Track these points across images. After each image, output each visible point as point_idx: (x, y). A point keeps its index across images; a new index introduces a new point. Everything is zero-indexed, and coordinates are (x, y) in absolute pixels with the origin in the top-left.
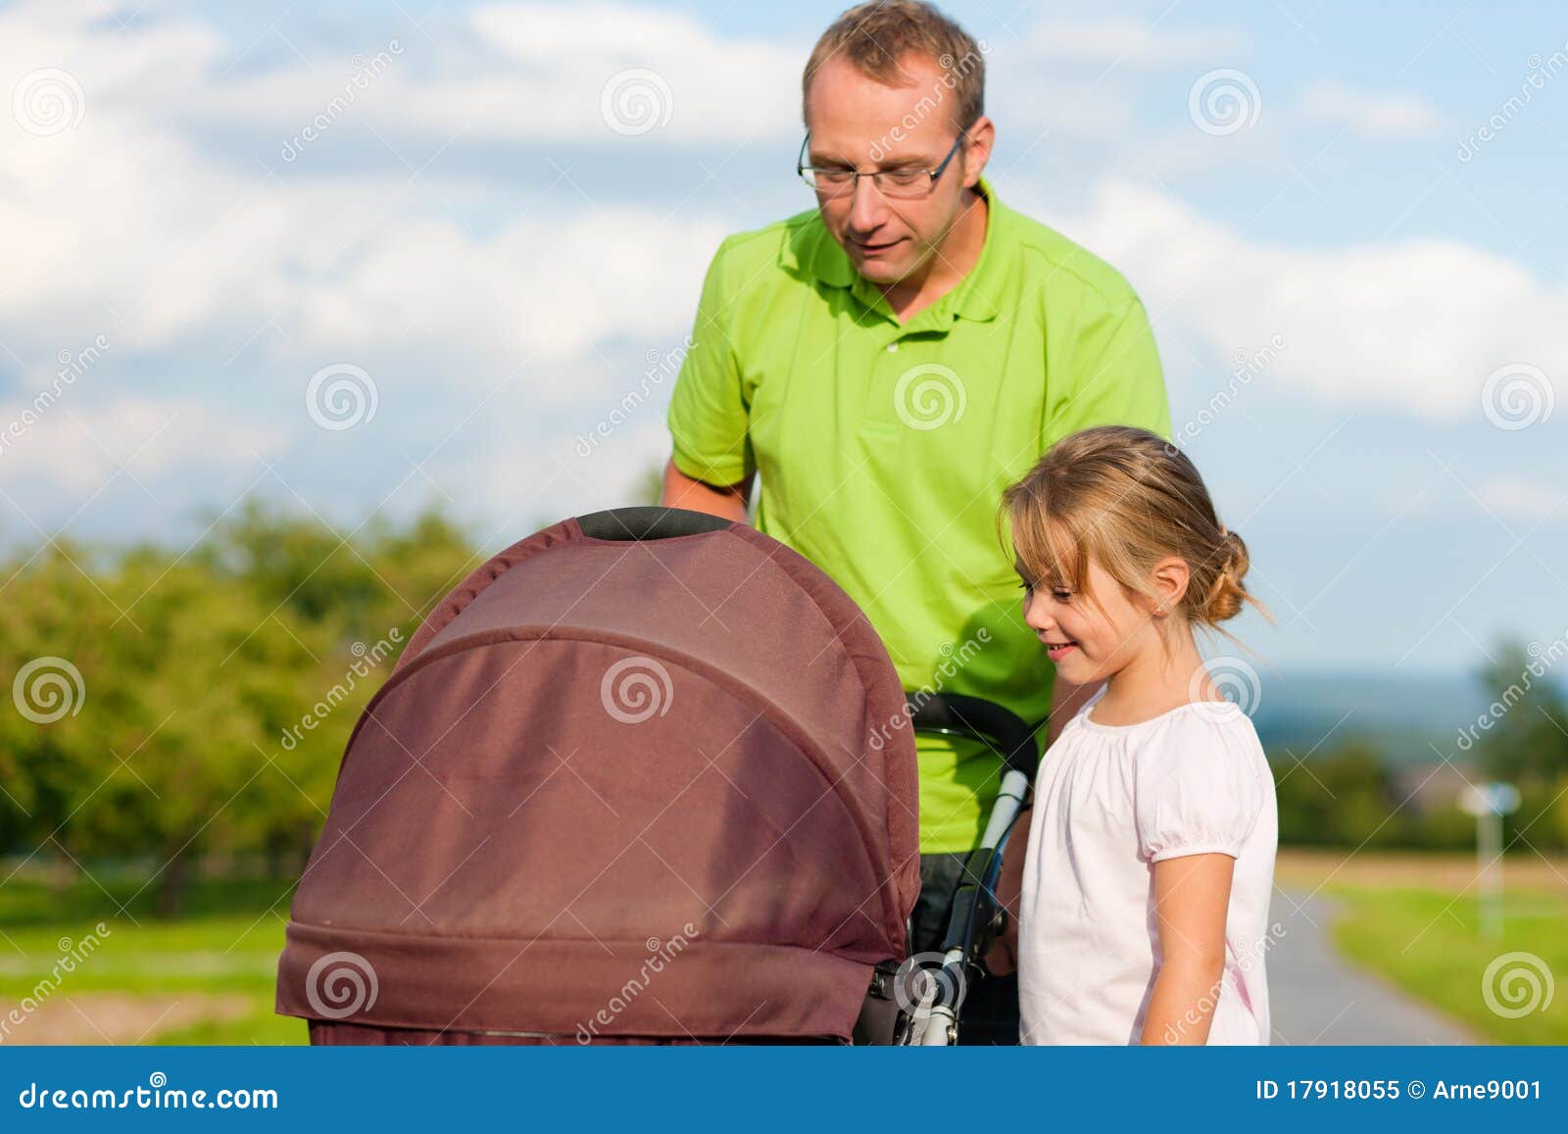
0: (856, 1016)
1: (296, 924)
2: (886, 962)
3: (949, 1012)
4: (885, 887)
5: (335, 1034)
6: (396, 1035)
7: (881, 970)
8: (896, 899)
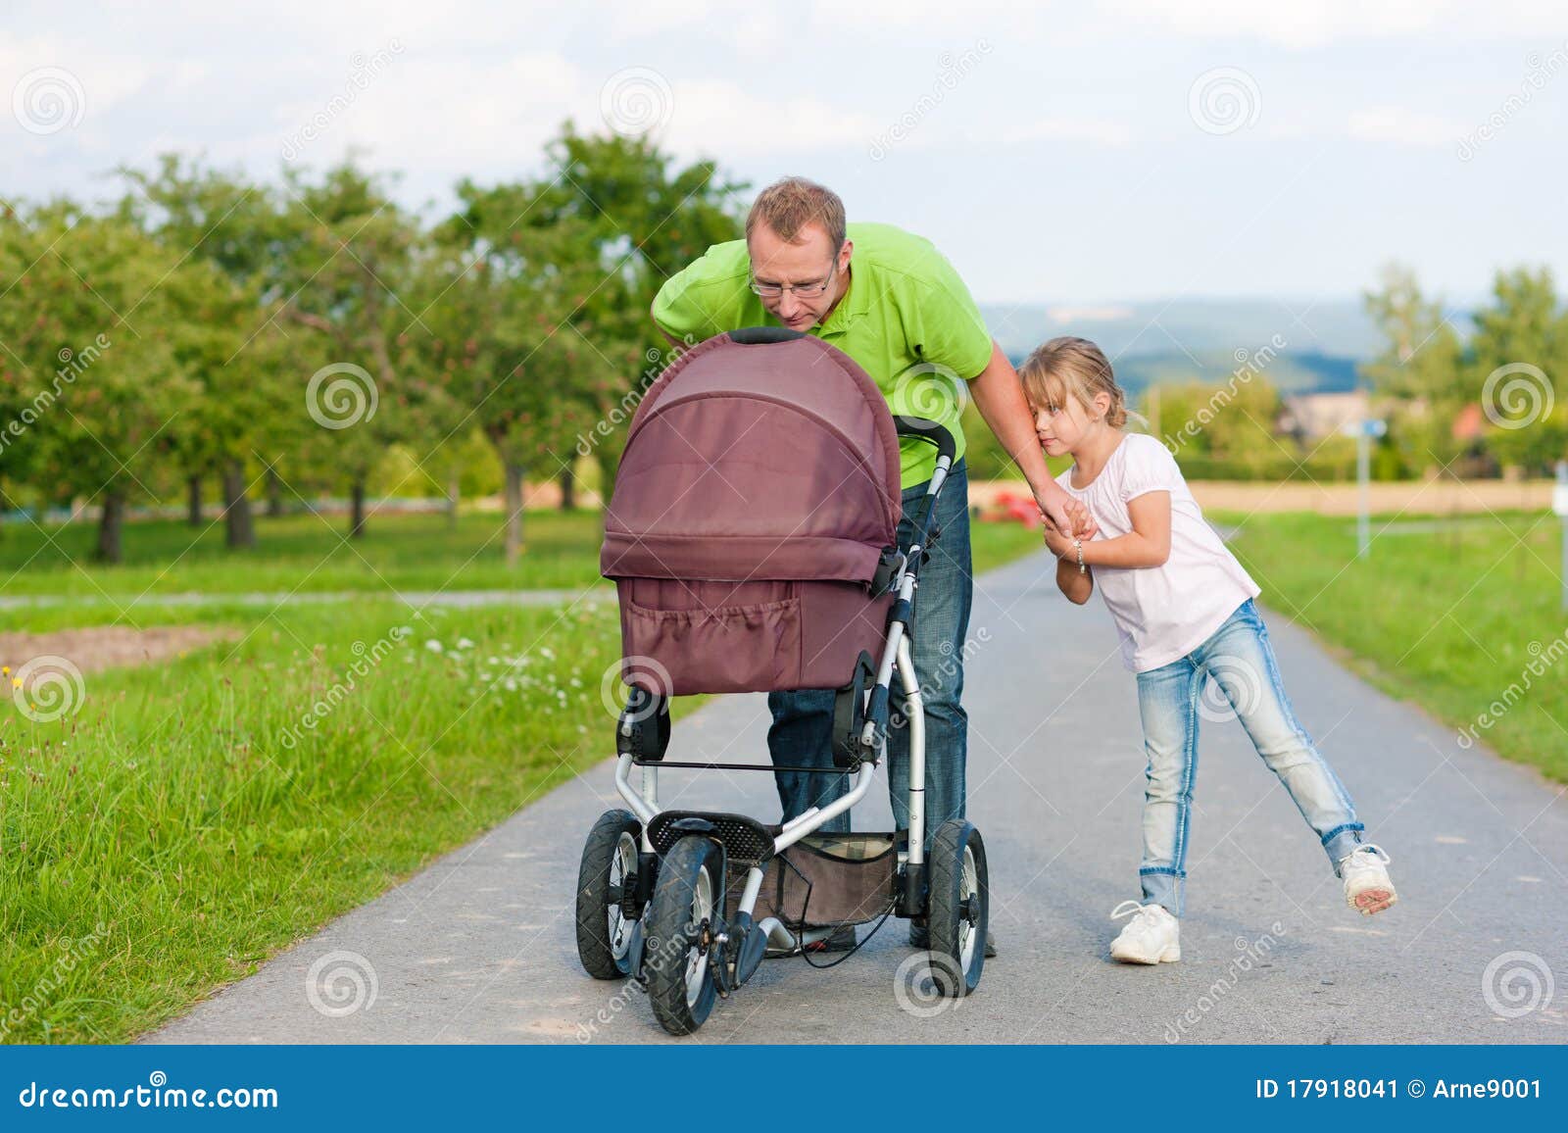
0: (874, 573)
1: (610, 533)
3: (912, 574)
4: (886, 512)
5: (633, 583)
6: (664, 582)
7: (886, 551)
8: (891, 518)
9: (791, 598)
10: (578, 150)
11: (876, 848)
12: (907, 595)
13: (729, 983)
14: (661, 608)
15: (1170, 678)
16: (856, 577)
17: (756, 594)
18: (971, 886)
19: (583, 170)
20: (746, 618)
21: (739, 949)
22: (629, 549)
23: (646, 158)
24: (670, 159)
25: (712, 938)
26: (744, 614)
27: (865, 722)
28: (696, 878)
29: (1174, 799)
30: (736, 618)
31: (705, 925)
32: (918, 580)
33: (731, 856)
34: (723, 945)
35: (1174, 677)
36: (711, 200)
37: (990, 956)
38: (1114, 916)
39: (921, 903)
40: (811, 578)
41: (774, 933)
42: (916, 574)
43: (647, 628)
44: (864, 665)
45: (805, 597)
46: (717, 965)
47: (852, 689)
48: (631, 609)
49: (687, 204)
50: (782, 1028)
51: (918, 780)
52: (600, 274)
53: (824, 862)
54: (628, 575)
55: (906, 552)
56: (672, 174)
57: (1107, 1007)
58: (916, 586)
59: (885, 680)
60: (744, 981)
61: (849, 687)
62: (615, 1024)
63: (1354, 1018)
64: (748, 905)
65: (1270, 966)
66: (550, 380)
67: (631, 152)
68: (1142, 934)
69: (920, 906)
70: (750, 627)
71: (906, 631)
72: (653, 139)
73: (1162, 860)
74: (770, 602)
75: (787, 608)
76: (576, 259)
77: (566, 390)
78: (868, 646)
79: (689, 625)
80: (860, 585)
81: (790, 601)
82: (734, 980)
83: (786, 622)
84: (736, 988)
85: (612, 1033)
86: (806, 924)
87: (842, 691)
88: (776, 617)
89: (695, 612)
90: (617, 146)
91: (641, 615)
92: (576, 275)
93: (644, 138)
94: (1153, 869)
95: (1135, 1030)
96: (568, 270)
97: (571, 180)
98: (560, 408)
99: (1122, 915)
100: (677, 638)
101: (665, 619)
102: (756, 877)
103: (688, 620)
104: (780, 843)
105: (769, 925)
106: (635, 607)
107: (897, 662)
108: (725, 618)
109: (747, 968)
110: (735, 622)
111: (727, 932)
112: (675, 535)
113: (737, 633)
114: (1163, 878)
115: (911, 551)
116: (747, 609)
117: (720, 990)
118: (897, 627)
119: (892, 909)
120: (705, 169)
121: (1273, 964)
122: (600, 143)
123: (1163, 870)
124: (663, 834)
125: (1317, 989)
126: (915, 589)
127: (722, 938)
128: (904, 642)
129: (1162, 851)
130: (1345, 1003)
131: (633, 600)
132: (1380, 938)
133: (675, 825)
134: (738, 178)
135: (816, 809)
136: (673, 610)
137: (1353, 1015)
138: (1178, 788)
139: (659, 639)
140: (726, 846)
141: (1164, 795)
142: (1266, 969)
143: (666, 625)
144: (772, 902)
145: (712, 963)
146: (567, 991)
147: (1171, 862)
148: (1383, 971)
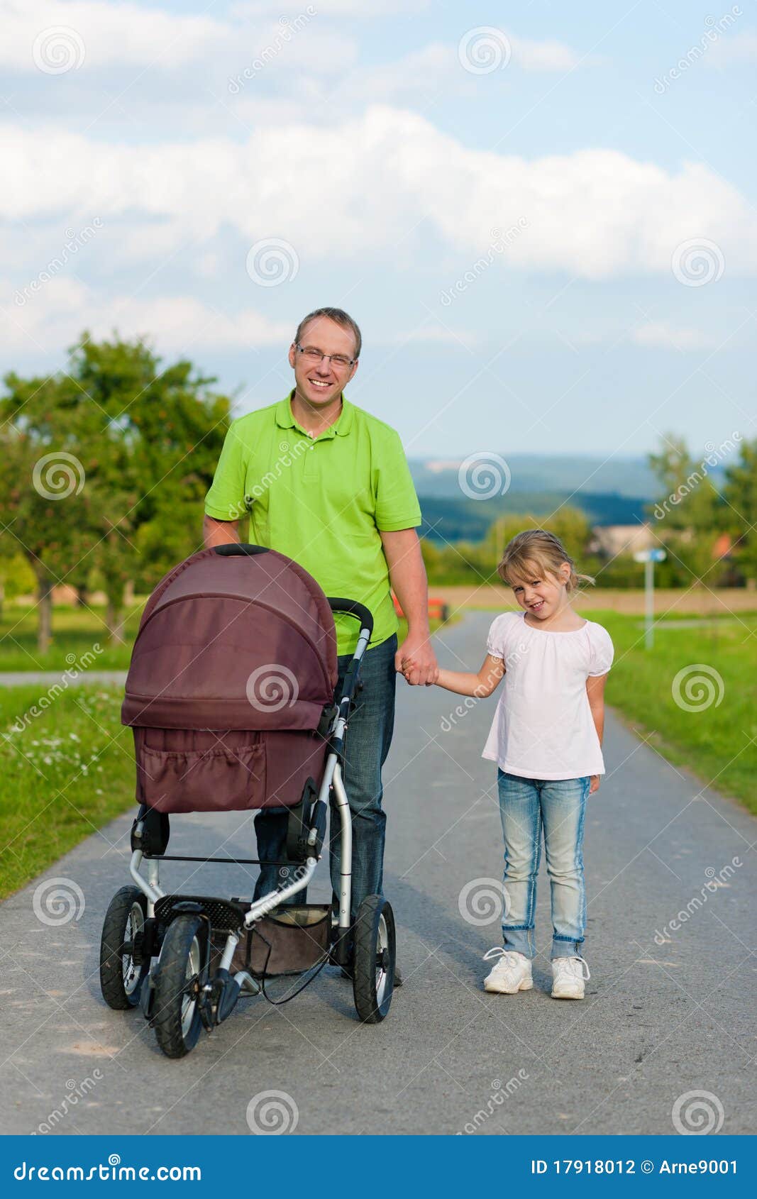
0: (318, 723)
1: (128, 694)
2: (327, 704)
3: (344, 719)
4: (326, 679)
5: (146, 731)
6: (169, 731)
7: (326, 707)
8: (330, 682)
9: (259, 743)
10: (92, 352)
11: (315, 916)
12: (339, 734)
13: (213, 1021)
14: (165, 750)
15: (524, 798)
16: (305, 727)
17: (234, 740)
18: (384, 944)
19: (96, 367)
20: (227, 758)
21: (220, 996)
22: (146, 708)
23: (141, 358)
24: (159, 360)
25: (200, 988)
26: (225, 754)
27: (311, 829)
28: (189, 945)
29: (527, 879)
30: (220, 758)
31: (196, 979)
32: (347, 723)
33: (214, 927)
34: (208, 992)
35: (527, 797)
36: (188, 391)
37: (396, 986)
38: (486, 958)
39: (349, 956)
40: (273, 729)
41: (245, 982)
42: (346, 719)
43: (155, 764)
44: (309, 787)
45: (268, 743)
46: (204, 1007)
47: (302, 805)
48: (144, 750)
49: (171, 394)
50: (253, 1049)
51: (347, 867)
52: (108, 443)
53: (280, 928)
54: (141, 725)
55: (339, 703)
56: (160, 371)
57: (482, 1028)
58: (346, 727)
59: (325, 797)
60: (223, 1019)
61: (300, 804)
62: (133, 1046)
63: (657, 1037)
64: (226, 963)
65: (596, 993)
66: (72, 519)
67: (130, 355)
68: (506, 973)
69: (347, 958)
70: (230, 764)
71: (339, 761)
72: (146, 346)
73: (518, 921)
74: (243, 746)
75: (256, 750)
76: (91, 432)
77: (82, 525)
78: (312, 774)
79: (186, 762)
80: (307, 733)
81: (258, 746)
82: (216, 1018)
83: (255, 761)
84: (218, 1024)
85: (131, 1054)
86: (267, 974)
87: (294, 807)
88: (248, 758)
89: (190, 754)
90: (121, 350)
91: (151, 755)
92: (91, 444)
93: (140, 345)
94: (513, 927)
95: (503, 1049)
96: (85, 440)
97: (87, 374)
98: (78, 538)
99: (493, 956)
100: (176, 771)
101: (168, 758)
102: (232, 942)
103: (185, 758)
104: (250, 917)
105: (241, 978)
106: (147, 749)
107: (333, 784)
108: (212, 758)
109: (226, 1009)
110: (219, 760)
111: (211, 984)
112: (176, 698)
113: (220, 768)
114: (519, 932)
115: (342, 702)
116: (229, 751)
117: (206, 1026)
118: (333, 758)
119: (327, 960)
120: (185, 367)
121: (599, 992)
122: (108, 347)
123: (520, 927)
124: (165, 911)
125: (630, 1013)
126: (345, 730)
127: (207, 988)
128: (338, 769)
129: (518, 915)
130: (650, 1024)
131: (145, 743)
132: (674, 969)
133: (175, 907)
134: (207, 374)
135: (275, 893)
136: (174, 751)
137: (656, 1034)
138: (528, 872)
139: (164, 772)
140: (211, 920)
141: (519, 877)
142: (594, 995)
143: (169, 762)
144: (243, 960)
145: (200, 1007)
146: (97, 1018)
147: (525, 921)
148: (676, 997)
